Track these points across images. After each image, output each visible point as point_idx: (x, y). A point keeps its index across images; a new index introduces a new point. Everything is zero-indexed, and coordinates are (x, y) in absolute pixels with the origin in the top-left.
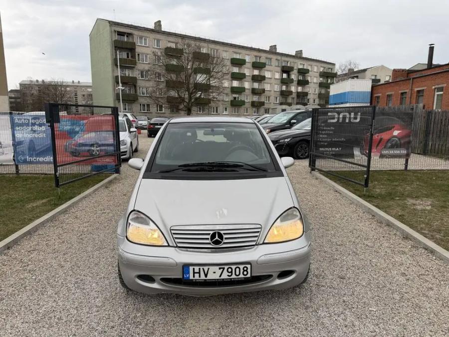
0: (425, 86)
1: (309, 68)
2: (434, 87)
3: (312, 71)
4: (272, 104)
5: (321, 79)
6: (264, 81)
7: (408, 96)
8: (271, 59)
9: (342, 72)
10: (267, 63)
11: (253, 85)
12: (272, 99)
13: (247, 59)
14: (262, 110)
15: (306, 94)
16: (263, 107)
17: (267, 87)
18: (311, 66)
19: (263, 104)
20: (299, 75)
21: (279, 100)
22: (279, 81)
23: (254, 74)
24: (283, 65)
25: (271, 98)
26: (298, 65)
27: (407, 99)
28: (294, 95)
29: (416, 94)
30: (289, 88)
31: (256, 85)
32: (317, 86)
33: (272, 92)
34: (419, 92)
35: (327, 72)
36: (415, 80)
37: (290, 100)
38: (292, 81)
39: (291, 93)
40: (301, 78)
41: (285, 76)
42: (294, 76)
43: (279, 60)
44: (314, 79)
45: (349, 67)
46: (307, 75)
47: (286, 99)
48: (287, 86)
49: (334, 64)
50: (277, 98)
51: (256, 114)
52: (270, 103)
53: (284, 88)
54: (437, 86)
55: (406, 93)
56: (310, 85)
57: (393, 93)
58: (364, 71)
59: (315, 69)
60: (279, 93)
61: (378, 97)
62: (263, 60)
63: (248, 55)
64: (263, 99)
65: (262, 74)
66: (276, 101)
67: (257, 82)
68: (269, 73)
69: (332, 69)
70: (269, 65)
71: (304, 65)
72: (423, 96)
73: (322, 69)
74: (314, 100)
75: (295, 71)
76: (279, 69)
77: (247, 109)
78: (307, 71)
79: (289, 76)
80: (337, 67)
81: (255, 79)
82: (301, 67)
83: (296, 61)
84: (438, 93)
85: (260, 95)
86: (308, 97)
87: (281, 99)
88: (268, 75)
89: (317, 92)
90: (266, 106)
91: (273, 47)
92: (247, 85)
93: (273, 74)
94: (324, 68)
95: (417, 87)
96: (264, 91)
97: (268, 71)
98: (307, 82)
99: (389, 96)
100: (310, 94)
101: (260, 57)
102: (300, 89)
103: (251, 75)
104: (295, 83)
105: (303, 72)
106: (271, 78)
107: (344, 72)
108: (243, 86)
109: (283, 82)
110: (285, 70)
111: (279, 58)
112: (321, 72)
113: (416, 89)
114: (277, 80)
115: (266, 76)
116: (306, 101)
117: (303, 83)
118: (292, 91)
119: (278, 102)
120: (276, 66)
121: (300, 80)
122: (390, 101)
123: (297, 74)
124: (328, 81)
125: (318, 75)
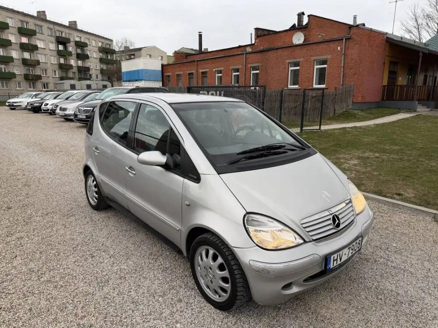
0: (207, 69)
1: (87, 41)
2: (214, 70)
3: (90, 45)
4: (51, 78)
5: (101, 54)
6: (38, 52)
7: (195, 76)
8: (41, 26)
9: (119, 49)
10: (37, 31)
11: (23, 55)
12: (50, 73)
13: (10, 22)
14: (39, 85)
15: (88, 69)
16: (40, 81)
17: (42, 59)
18: (89, 39)
19: (39, 77)
20: (77, 48)
21: (59, 74)
22: (56, 52)
23: (23, 42)
24: (58, 35)
25: (48, 71)
26: (74, 37)
27: (194, 79)
28: (75, 70)
29: (201, 75)
30: (68, 61)
31: (27, 55)
32: (98, 61)
33: (49, 64)
34: (203, 73)
35: (105, 48)
36: (199, 62)
37: (71, 75)
38: (70, 54)
39: (71, 67)
40: (79, 51)
41: (61, 47)
42: (71, 48)
43: (52, 29)
44: (94, 54)
45: (125, 45)
46: (85, 48)
47: (67, 72)
48: (65, 59)
49: (111, 41)
50: (55, 71)
51: (32, 89)
52: (49, 77)
53: (62, 61)
54: (217, 69)
55: (193, 73)
56: (90, 59)
57: (181, 73)
58: (140, 49)
59: (94, 43)
60: (57, 67)
61: (169, 76)
62: (31, 26)
63: (10, 18)
64: (38, 72)
65: (33, 43)
66: (55, 75)
67: (28, 52)
68: (42, 42)
69: (110, 45)
70: (39, 33)
71: (80, 37)
72: (207, 77)
73: (100, 44)
74: (97, 76)
75: (72, 44)
76: (53, 39)
77: (19, 83)
78: (85, 45)
79: (65, 47)
80: (114, 43)
81: (24, 47)
82: (78, 39)
83: (72, 32)
84: (218, 75)
85: (34, 68)
86: (91, 73)
87: (60, 73)
88: (40, 44)
89: (98, 68)
90: (44, 80)
91: (42, 13)
92: (15, 54)
93: (45, 44)
94: (103, 43)
95: (202, 69)
96: (38, 63)
97: (39, 39)
98: (87, 57)
99: (178, 75)
100: (92, 69)
101: (27, 23)
102: (80, 63)
103: (19, 43)
104: (74, 56)
105: (81, 45)
106: (45, 49)
107: (121, 49)
108: (9, 55)
109: (60, 54)
110: (60, 40)
111: (51, 26)
112: (99, 47)
113: (201, 71)
114: (53, 52)
115: (39, 46)
116: (88, 77)
117: (83, 57)
118: (72, 65)
119: (57, 76)
120: (49, 36)
121: (79, 53)
122: (180, 81)
123: (75, 47)
124: (108, 57)
125: (97, 49)
